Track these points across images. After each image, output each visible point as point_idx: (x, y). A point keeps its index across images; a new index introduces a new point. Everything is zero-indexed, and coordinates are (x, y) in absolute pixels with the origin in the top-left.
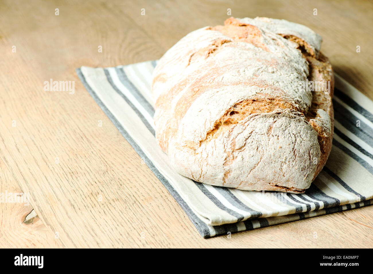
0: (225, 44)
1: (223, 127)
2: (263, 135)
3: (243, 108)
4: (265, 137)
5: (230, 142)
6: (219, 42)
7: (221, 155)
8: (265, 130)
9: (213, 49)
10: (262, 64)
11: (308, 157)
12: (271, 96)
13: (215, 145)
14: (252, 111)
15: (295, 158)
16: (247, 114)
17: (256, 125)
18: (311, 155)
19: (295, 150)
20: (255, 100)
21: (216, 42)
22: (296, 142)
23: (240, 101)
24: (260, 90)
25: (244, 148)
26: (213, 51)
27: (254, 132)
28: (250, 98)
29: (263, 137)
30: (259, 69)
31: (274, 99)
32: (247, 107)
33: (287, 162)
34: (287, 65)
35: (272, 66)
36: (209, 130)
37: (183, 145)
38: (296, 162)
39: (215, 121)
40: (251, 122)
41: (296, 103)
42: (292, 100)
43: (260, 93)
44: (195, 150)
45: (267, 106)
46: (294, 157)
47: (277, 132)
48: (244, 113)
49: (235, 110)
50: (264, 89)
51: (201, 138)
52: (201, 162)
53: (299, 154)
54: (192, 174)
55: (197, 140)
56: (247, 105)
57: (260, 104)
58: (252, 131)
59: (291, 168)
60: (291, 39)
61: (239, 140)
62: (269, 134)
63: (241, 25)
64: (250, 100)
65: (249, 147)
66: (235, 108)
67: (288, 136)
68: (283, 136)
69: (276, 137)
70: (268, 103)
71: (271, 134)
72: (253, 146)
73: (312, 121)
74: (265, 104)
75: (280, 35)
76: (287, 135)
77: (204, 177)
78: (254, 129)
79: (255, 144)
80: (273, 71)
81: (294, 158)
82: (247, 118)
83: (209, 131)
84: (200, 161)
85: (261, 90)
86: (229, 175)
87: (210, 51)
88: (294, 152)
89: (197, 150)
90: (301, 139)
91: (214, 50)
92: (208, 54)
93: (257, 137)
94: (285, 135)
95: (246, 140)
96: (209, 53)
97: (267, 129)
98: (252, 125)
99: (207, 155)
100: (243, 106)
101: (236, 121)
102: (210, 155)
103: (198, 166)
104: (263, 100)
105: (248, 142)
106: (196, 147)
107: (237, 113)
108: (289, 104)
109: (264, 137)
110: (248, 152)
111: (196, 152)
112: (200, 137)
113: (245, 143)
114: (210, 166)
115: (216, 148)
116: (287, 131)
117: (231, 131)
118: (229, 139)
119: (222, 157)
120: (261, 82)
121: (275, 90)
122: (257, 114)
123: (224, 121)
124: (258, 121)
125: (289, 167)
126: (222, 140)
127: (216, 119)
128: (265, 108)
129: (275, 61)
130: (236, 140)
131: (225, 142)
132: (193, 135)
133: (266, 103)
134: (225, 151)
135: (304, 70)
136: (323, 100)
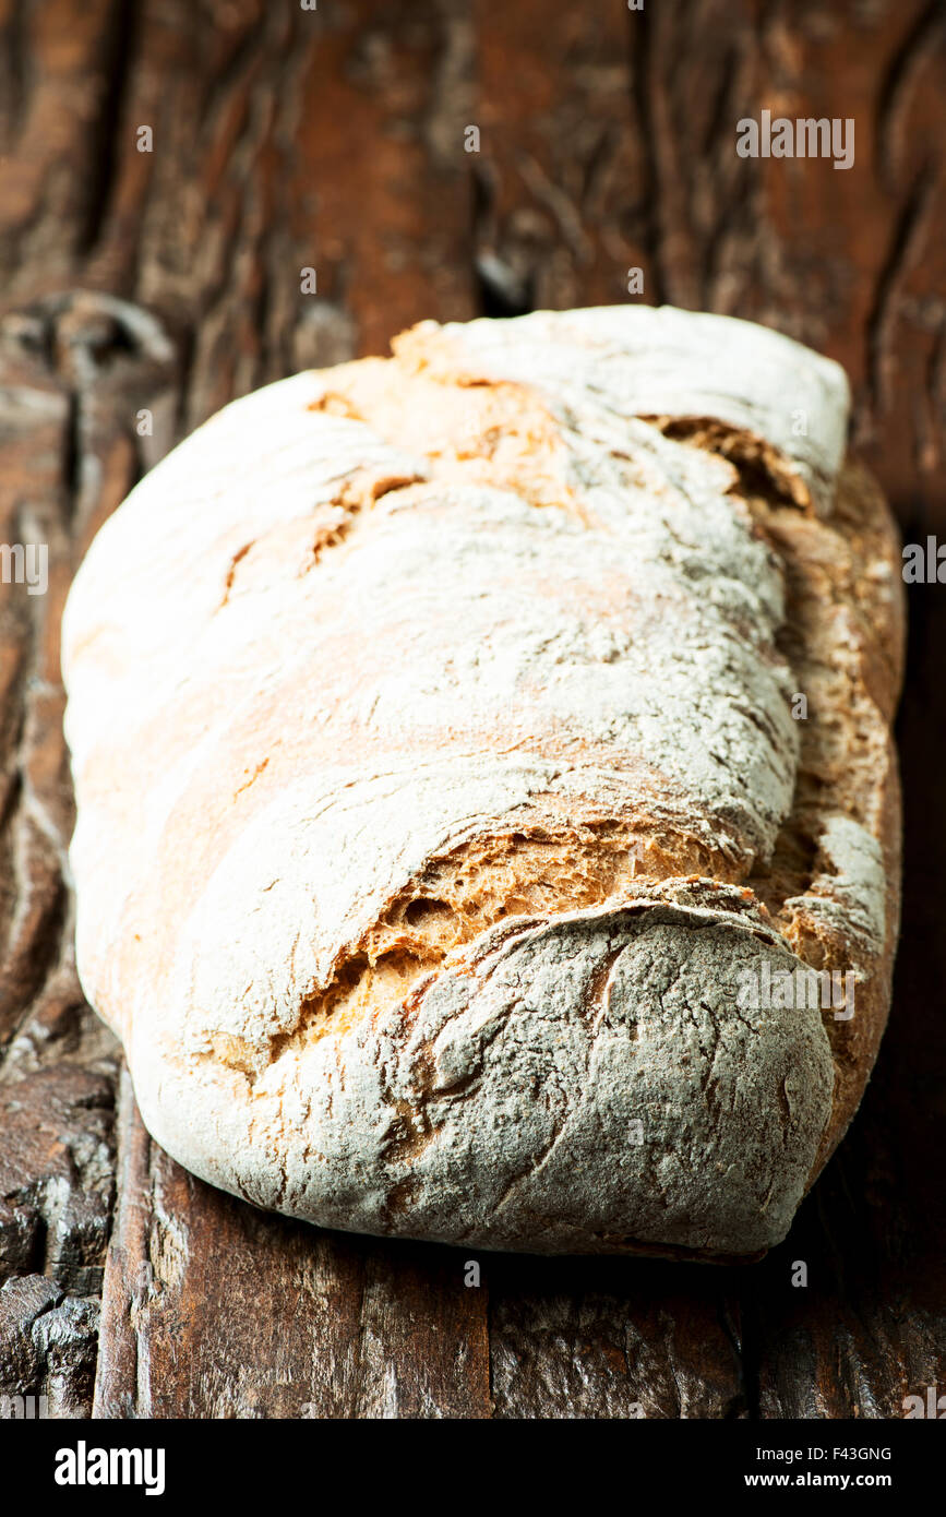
0: (392, 499)
1: (376, 977)
2: (561, 1023)
3: (466, 880)
4: (572, 1032)
5: (407, 1058)
6: (363, 486)
7: (367, 1116)
8: (570, 996)
9: (333, 528)
10: (563, 611)
11: (777, 1111)
12: (597, 808)
13: (340, 1068)
14: (509, 893)
15: (716, 1121)
16: (490, 909)
17: (529, 971)
18: (789, 1098)
19: (714, 1083)
20: (525, 833)
21: (347, 487)
22: (719, 1044)
23: (454, 844)
24: (545, 775)
25: (477, 1082)
26: (336, 538)
27: (518, 1007)
28: (501, 823)
29: (560, 1030)
30: (547, 642)
31: (613, 824)
32: (487, 872)
33: (678, 1144)
34: (678, 603)
35: (606, 619)
36: (310, 990)
37: (196, 1049)
38: (719, 1138)
39: (336, 951)
40: (506, 956)
41: (717, 826)
42: (699, 814)
43: (546, 792)
44: (251, 1076)
45: (583, 866)
46: (707, 1118)
47: (629, 1006)
48: (472, 908)
49: (429, 895)
50: (568, 765)
51: (275, 1024)
52: (277, 1139)
53: (732, 1100)
54: (240, 1186)
55: (259, 1032)
56: (487, 862)
57: (549, 854)
58: (508, 1002)
59: (695, 1168)
60: (700, 436)
61: (447, 1049)
62: (588, 1016)
63: (467, 380)
64: (499, 838)
65: (495, 1080)
66: (429, 886)
67: (678, 1019)
68: (658, 1023)
69: (623, 1029)
70: (584, 849)
71: (600, 1015)
72: (515, 1077)
73: (795, 906)
74: (573, 856)
75: (652, 418)
76: (672, 1017)
77: (295, 1204)
78: (517, 995)
79: (525, 1068)
80: (614, 648)
81: (711, 1124)
82: (483, 937)
83: (310, 995)
84: (273, 1132)
85: (552, 775)
86: (408, 1200)
87: (323, 538)
88: (711, 1093)
89: (258, 1074)
90: (742, 1028)
91: (341, 530)
92: (311, 555)
93: (532, 1033)
94: (666, 1015)
95: (482, 1050)
96: (317, 548)
97: (579, 989)
98: (511, 974)
99: (305, 1111)
100: (465, 868)
101: (437, 948)
102: (317, 1110)
103: (268, 1155)
104: (562, 830)
105: (494, 1057)
106: (255, 1061)
107: (441, 906)
108: (685, 839)
109: (565, 1033)
110: (494, 1100)
111: (256, 1089)
112: (269, 1018)
113: (476, 1060)
114: (320, 1159)
115: (346, 1082)
116: (674, 993)
117: (409, 1004)
118: (399, 1042)
119: (375, 1124)
120: (554, 726)
121: (617, 769)
122: (531, 921)
123: (379, 953)
124: (537, 952)
125: (685, 1164)
126: (371, 1046)
127: (342, 942)
128: (569, 877)
129: (625, 589)
130: (437, 1049)
131: (386, 1055)
132: (240, 1005)
133: (575, 847)
134: (387, 1097)
135: (763, 602)
136: (850, 749)
